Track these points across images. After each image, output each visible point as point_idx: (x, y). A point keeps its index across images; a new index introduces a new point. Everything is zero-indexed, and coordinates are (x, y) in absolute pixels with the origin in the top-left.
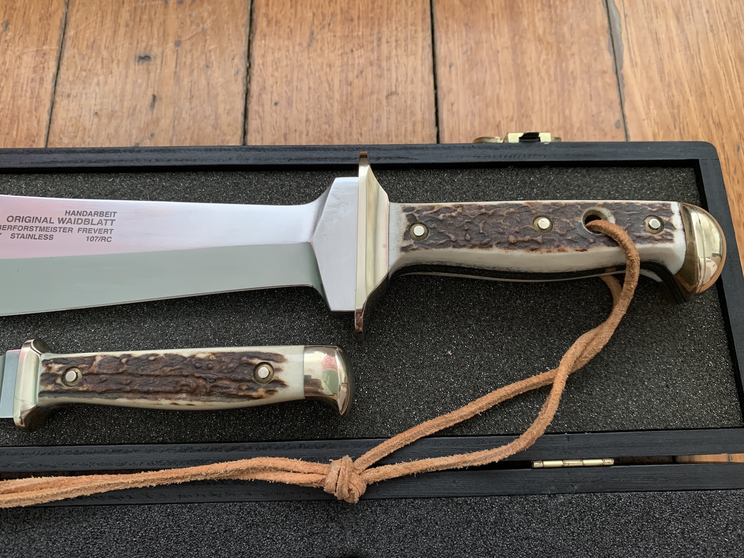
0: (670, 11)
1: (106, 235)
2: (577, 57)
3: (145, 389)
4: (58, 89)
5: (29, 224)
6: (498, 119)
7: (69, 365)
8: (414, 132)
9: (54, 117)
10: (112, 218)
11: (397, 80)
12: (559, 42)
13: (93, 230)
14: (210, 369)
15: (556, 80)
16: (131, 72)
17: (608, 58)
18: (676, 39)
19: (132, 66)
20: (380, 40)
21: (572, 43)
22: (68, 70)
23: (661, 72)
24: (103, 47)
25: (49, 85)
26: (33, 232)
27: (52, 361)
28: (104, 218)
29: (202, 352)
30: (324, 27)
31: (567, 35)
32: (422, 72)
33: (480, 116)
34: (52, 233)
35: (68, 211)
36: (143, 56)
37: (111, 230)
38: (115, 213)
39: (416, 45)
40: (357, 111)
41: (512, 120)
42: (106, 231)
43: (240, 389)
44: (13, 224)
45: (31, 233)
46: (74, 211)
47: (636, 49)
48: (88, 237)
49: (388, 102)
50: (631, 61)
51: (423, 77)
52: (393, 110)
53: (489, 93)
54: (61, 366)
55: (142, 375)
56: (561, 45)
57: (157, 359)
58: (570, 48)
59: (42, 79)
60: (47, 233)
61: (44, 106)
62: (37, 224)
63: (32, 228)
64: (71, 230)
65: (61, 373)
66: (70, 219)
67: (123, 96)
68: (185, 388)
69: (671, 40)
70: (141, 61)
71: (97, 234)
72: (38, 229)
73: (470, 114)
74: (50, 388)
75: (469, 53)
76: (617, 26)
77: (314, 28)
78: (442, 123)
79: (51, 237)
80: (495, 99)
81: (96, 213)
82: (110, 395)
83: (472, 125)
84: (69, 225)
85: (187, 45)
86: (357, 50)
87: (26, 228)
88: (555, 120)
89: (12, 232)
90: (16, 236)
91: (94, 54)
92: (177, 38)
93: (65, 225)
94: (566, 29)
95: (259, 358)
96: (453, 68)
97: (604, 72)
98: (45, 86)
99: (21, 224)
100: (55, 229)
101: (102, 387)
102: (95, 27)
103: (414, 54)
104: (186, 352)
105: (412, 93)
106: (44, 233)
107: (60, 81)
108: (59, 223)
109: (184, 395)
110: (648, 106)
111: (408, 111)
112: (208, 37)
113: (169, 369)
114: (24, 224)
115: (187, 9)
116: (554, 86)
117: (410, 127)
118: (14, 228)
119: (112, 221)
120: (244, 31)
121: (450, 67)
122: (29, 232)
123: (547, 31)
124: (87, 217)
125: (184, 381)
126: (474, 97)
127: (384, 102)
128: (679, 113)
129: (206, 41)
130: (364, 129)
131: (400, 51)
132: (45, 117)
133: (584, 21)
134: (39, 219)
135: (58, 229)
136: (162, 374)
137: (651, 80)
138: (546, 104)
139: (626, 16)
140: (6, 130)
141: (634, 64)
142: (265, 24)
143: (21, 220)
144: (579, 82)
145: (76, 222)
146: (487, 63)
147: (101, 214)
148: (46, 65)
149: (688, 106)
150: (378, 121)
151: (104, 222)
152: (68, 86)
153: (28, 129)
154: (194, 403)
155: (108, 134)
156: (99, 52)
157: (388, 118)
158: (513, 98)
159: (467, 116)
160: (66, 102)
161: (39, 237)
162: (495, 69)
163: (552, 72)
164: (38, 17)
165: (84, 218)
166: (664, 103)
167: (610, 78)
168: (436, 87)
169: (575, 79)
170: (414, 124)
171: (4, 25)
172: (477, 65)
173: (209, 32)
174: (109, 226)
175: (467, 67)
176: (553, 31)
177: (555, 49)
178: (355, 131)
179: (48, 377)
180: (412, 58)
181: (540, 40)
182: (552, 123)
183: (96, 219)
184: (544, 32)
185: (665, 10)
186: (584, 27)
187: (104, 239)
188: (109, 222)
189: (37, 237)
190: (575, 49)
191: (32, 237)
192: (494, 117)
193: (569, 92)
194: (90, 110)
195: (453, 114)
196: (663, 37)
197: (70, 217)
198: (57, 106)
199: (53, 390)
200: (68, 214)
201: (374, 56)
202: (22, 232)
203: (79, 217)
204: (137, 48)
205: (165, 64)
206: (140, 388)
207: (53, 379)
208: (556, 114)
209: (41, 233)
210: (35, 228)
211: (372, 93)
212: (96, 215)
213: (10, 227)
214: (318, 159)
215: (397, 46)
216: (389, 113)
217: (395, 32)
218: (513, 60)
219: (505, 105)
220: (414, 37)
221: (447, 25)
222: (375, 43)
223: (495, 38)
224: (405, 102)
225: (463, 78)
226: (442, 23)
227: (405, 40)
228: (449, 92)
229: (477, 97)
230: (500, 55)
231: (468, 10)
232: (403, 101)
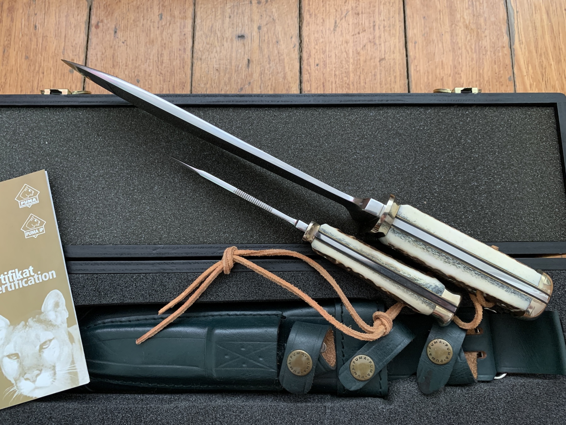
0: (544, 10)
2: (488, 38)
4: (194, 55)
6: (442, 75)
8: (395, 82)
9: (194, 72)
11: (385, 51)
12: (478, 29)
15: (475, 52)
16: (234, 45)
17: (506, 38)
18: (546, 27)
19: (235, 42)
20: (374, 26)
21: (485, 29)
22: (199, 43)
23: (536, 47)
24: (217, 30)
25: (189, 53)
30: (342, 19)
31: (483, 24)
32: (399, 47)
33: (432, 73)
36: (240, 35)
39: (395, 31)
40: (363, 70)
41: (450, 76)
47: (522, 33)
49: (380, 64)
50: (520, 41)
51: (399, 50)
52: (383, 69)
53: (437, 60)
56: (479, 30)
58: (484, 32)
59: (185, 49)
61: (188, 65)
67: (231, 60)
69: (543, 27)
70: (239, 39)
73: (426, 72)
75: (426, 35)
76: (512, 19)
77: (337, 19)
78: (411, 77)
80: (441, 63)
83: (428, 78)
85: (264, 29)
86: (362, 32)
88: (474, 76)
91: (213, 35)
92: (258, 25)
94: (482, 20)
96: (417, 45)
97: (504, 47)
98: (187, 53)
102: (211, 18)
103: (394, 35)
105: (394, 59)
107: (195, 50)
110: (528, 67)
111: (392, 70)
112: (276, 24)
115: (263, 7)
116: (474, 56)
117: (393, 80)
120: (296, 20)
121: (415, 43)
123: (471, 22)
126: (428, 62)
127: (378, 64)
128: (545, 72)
129: (275, 27)
130: (367, 80)
131: (387, 34)
132: (189, 72)
133: (493, 15)
137: (530, 52)
138: (469, 67)
139: (517, 12)
140: (169, 80)
141: (521, 43)
142: (308, 16)
144: (489, 53)
146: (436, 41)
148: (186, 41)
149: (551, 68)
150: (375, 75)
152: (200, 53)
153: (180, 79)
155: (225, 82)
156: (215, 33)
157: (380, 74)
158: (451, 63)
159: (425, 73)
160: (199, 62)
162: (440, 45)
163: (473, 47)
164: (178, 12)
166: (537, 66)
167: (507, 50)
168: (407, 56)
169: (486, 51)
170: (395, 77)
171: (160, 16)
172: (430, 43)
173: (277, 21)
175: (424, 44)
176: (474, 22)
177: (475, 33)
178: (362, 81)
180: (393, 38)
181: (467, 27)
182: (472, 78)
184: (469, 23)
185: (540, 9)
186: (493, 19)
190: (487, 32)
192: (440, 74)
193: (483, 59)
194: (214, 67)
195: (417, 72)
196: (538, 24)
198: (195, 65)
201: (371, 37)
204: (236, 30)
205: (253, 41)
208: (475, 73)
211: (371, 59)
214: (356, 101)
215: (384, 31)
216: (381, 70)
217: (383, 22)
218: (451, 39)
219: (446, 67)
220: (394, 25)
221: (413, 17)
222: (372, 29)
223: (441, 26)
224: (390, 64)
225: (423, 51)
226: (410, 17)
227: (389, 27)
228: (415, 59)
229: (430, 62)
230: (444, 36)
231: (426, 8)
232: (389, 64)
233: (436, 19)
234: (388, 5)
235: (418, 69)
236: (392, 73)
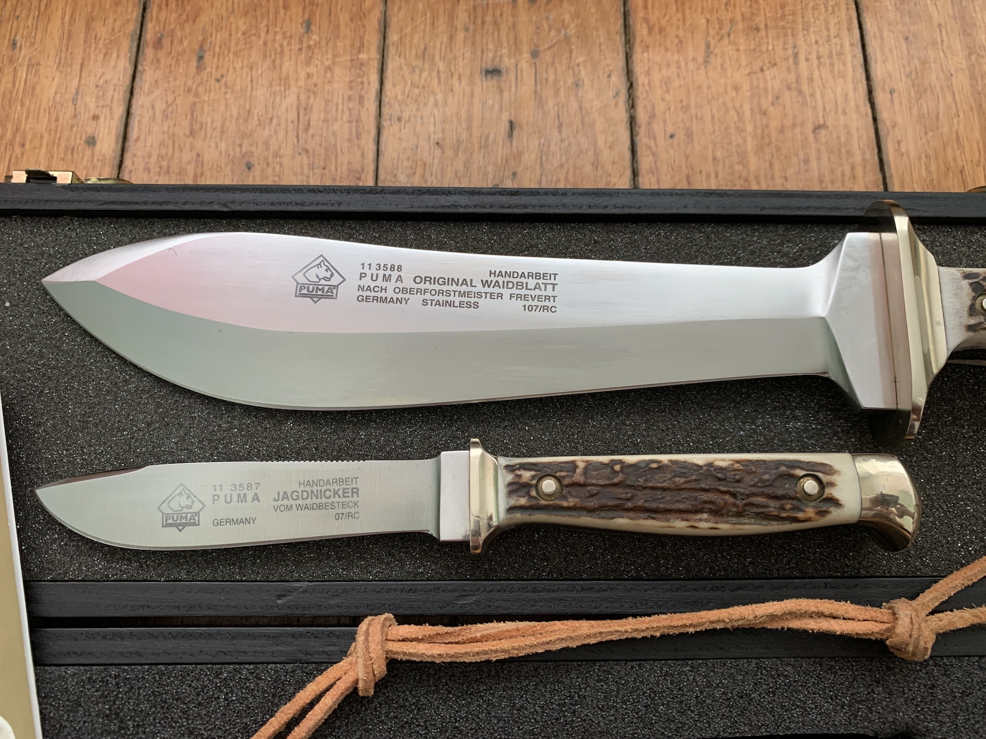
1: (547, 303)
3: (653, 505)
4: (385, 110)
5: (445, 288)
6: (960, 163)
7: (543, 472)
8: (854, 177)
9: (382, 148)
10: (552, 281)
11: (824, 109)
13: (530, 297)
14: (738, 481)
16: (477, 90)
19: (478, 82)
20: (796, 55)
22: (394, 85)
24: (437, 57)
25: (371, 105)
26: (451, 298)
27: (517, 466)
28: (541, 281)
29: (723, 459)
30: (721, 38)
32: (856, 100)
34: (476, 300)
35: (493, 272)
36: (490, 69)
37: (554, 297)
38: (555, 275)
39: (844, 64)
42: (547, 298)
43: (782, 508)
44: (422, 286)
45: (449, 299)
46: (500, 272)
48: (525, 306)
49: (815, 137)
51: (857, 106)
52: (823, 148)
54: (533, 473)
55: (645, 488)
57: (661, 467)
59: (361, 97)
60: (469, 300)
61: (368, 132)
62: (454, 287)
63: (448, 294)
64: (500, 296)
65: (534, 482)
66: (497, 281)
67: (469, 121)
68: (708, 506)
70: (489, 76)
71: (536, 303)
72: (457, 293)
74: (523, 501)
75: (914, 76)
77: (710, 39)
79: (476, 305)
80: (954, 136)
81: (531, 275)
82: (603, 514)
84: (497, 290)
85: (547, 57)
86: (769, 68)
87: (441, 292)
89: (423, 297)
90: (429, 302)
91: (427, 66)
92: (533, 47)
93: (491, 290)
95: (802, 469)
96: (895, 95)
98: (366, 106)
99: (432, 287)
100: (479, 295)
101: (592, 503)
102: (424, 31)
103: (843, 76)
104: (700, 459)
105: (846, 127)
106: (466, 299)
107: (385, 99)
108: (484, 286)
109: (705, 516)
111: (843, 151)
112: (573, 47)
113: (682, 480)
114: (437, 287)
115: (542, 9)
117: (847, 171)
118: (425, 292)
119: (554, 285)
120: (618, 40)
121: (891, 93)
122: (445, 298)
124: (518, 280)
125: (705, 496)
126: (926, 134)
127: (811, 136)
129: (571, 52)
130: (789, 172)
131: (825, 72)
132: (372, 148)
134: (456, 280)
135: (484, 295)
136: (673, 486)
140: (322, 164)
142: (645, 32)
143: (432, 281)
145: (506, 285)
146: (938, 89)
147: (537, 276)
148: (365, 79)
150: (806, 162)
151: (543, 287)
153: (350, 163)
154: (719, 526)
155: (456, 172)
156: (433, 63)
157: (819, 159)
160: (396, 127)
161: (460, 304)
162: (949, 98)
165: (515, 281)
168: (875, 120)
170: (853, 167)
171: (305, 25)
172: (925, 91)
173: (574, 40)
174: (549, 292)
175: (913, 94)
179: (516, 488)
180: (840, 81)
183: (532, 282)
187: (545, 308)
188: (550, 287)
189: (457, 304)
191: (451, 304)
194: (430, 138)
195: (902, 154)
197: (496, 279)
198: (385, 133)
199: (528, 504)
200: (493, 275)
201: (792, 77)
202: (436, 298)
203: (508, 279)
204: (482, 58)
205: (522, 80)
206: (647, 505)
207: (525, 490)
209: (463, 299)
210: (452, 293)
211: (794, 126)
212: (530, 278)
213: (419, 291)
215: (820, 64)
216: (819, 151)
217: (815, 47)
218: (972, 85)
219: (966, 144)
220: (840, 54)
221: (882, 38)
222: (791, 61)
223: (946, 56)
224: (838, 138)
225: (910, 109)
226: (875, 37)
227: (830, 56)
228: (894, 127)
229: (930, 134)
230: (954, 78)
231: (907, 19)
232: (835, 136)
233: (934, 43)
234: (823, 10)
235: (903, 149)
236: (844, 156)
